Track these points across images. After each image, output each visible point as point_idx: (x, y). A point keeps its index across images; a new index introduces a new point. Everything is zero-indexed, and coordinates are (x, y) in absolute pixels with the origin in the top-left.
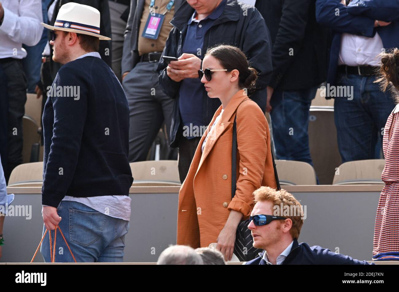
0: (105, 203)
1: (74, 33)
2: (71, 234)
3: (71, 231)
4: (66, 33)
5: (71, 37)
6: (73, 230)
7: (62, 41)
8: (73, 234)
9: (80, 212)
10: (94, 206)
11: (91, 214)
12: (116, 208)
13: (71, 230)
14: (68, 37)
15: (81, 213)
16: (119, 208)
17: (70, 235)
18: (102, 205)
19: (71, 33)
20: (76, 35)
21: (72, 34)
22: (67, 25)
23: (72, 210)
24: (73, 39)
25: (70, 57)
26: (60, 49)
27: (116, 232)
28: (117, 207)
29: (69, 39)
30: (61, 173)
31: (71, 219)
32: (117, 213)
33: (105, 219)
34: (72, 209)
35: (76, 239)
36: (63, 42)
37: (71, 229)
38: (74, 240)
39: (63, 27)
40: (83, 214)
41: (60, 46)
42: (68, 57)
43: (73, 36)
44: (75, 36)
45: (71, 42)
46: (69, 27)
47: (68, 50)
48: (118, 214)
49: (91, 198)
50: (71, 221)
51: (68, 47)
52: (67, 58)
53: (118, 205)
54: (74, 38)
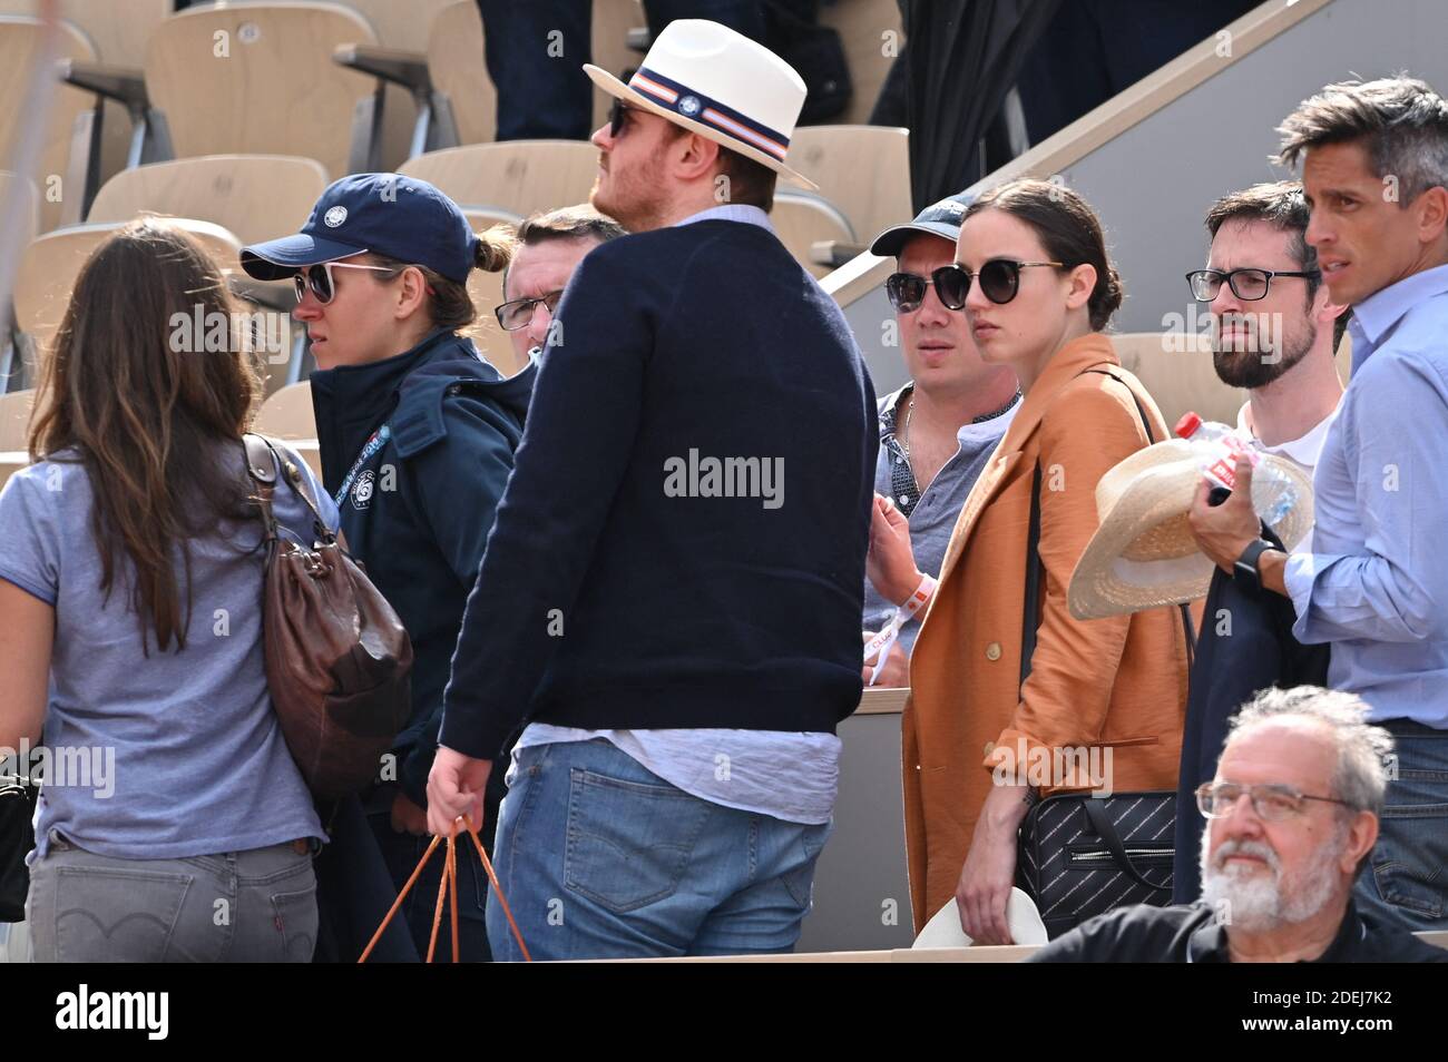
0: (698, 754)
1: (708, 142)
2: (569, 859)
3: (570, 851)
4: (678, 132)
5: (692, 151)
6: (578, 845)
7: (656, 152)
8: (578, 861)
9: (608, 783)
10: (654, 759)
11: (651, 791)
12: (745, 775)
13: (571, 846)
14: (683, 146)
15: (612, 788)
16: (758, 774)
17: (568, 864)
18: (682, 760)
19: (696, 139)
20: (717, 149)
21: (701, 141)
22: (690, 105)
23: (581, 775)
24: (700, 163)
25: (664, 216)
26: (640, 180)
27: (753, 855)
28: (748, 771)
29: (682, 154)
30: (555, 628)
31: (575, 805)
32: (746, 792)
33: (705, 815)
34: (582, 771)
35: (583, 882)
36: (659, 158)
37: (571, 842)
38: (578, 884)
39: (675, 107)
40: (621, 791)
41: (643, 169)
42: (656, 216)
43: (702, 150)
44: (709, 152)
45: (687, 169)
46: (698, 117)
47: (665, 191)
48: (749, 797)
49: (641, 735)
50: (574, 814)
51: (670, 182)
52: (653, 218)
53: (752, 764)
54: (705, 159)
